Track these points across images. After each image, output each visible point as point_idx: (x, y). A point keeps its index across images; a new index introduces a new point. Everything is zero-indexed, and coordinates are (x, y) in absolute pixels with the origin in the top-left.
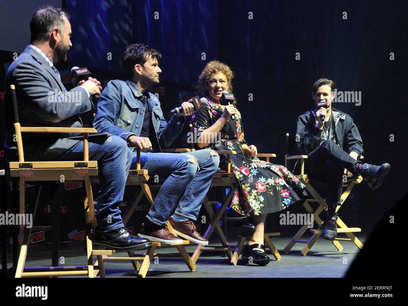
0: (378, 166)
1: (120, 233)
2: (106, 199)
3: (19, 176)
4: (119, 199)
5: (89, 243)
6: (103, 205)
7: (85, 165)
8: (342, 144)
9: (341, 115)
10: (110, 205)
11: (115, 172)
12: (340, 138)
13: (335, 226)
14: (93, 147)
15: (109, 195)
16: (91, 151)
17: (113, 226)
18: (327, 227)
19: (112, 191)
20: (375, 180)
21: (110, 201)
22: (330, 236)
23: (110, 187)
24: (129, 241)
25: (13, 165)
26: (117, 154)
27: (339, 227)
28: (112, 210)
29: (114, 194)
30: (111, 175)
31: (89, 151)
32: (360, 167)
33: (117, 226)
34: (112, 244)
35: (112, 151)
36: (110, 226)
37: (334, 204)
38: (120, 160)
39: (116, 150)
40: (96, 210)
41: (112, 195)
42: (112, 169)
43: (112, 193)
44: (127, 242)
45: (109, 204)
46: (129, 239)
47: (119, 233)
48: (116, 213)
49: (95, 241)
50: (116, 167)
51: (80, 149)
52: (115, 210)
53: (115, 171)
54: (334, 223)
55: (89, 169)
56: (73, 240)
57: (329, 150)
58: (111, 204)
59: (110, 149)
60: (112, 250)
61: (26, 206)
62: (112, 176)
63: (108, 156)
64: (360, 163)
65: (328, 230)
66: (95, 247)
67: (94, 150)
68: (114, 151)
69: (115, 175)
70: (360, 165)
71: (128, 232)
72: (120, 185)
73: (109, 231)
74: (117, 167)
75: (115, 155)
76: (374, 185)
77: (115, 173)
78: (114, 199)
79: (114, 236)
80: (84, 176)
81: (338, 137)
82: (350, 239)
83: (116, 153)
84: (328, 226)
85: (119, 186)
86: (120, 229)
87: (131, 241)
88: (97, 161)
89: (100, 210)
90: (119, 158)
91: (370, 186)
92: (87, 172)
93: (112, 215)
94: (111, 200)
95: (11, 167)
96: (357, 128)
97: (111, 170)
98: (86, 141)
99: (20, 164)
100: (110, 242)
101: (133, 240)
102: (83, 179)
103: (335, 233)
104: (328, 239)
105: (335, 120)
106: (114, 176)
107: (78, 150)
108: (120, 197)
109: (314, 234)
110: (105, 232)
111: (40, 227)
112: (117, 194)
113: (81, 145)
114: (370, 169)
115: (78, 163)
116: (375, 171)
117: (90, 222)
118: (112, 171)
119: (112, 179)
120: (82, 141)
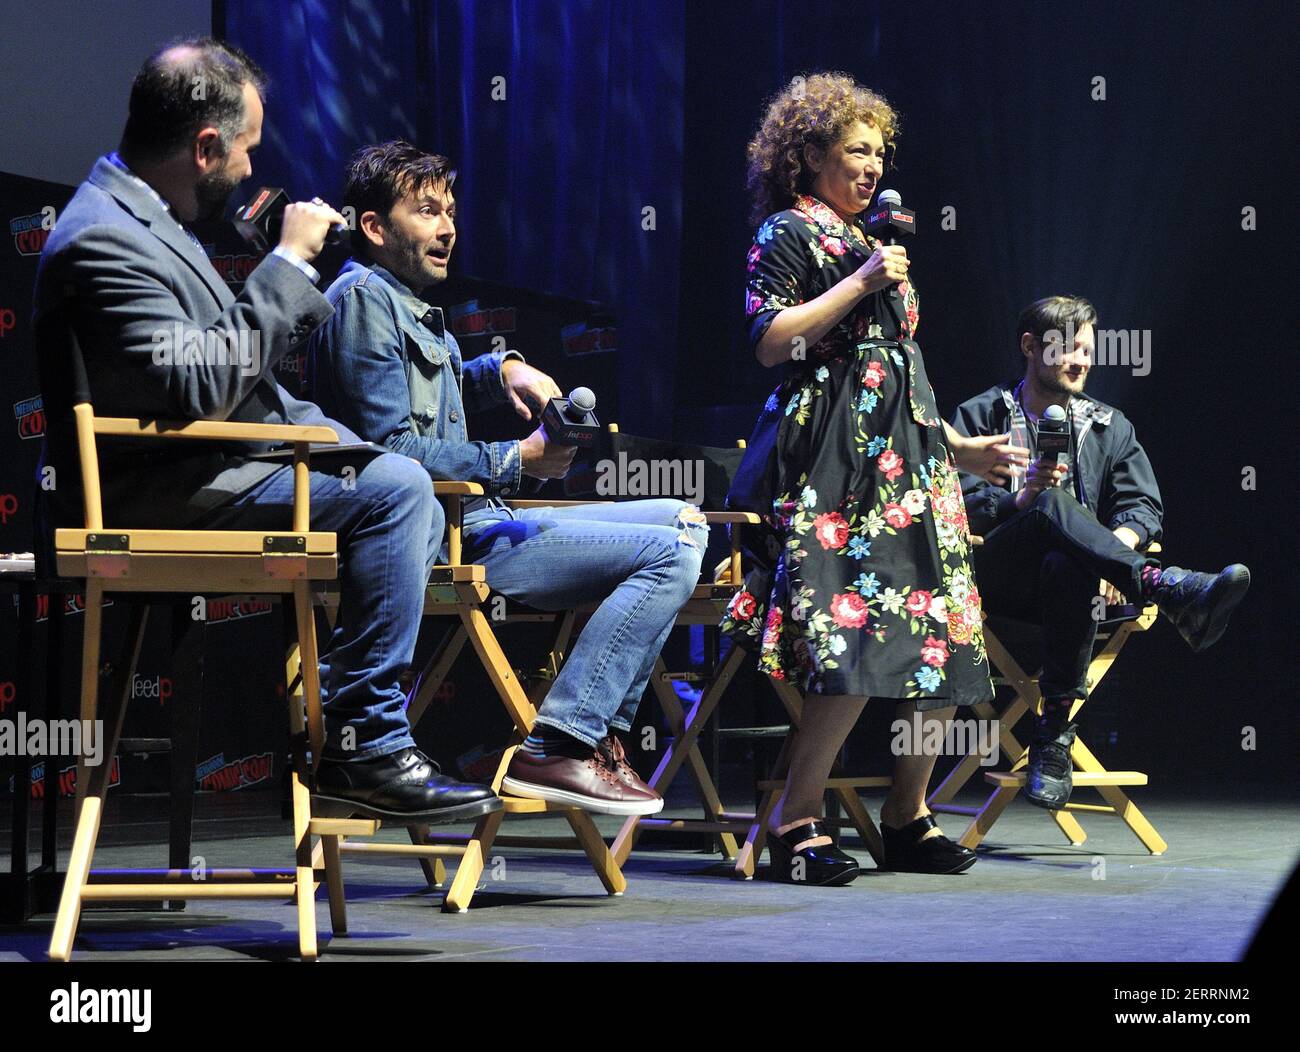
0: (1211, 575)
1: (402, 768)
2: (360, 656)
3: (84, 575)
4: (403, 656)
5: (301, 795)
6: (350, 675)
7: (297, 545)
8: (1095, 502)
9: (1096, 410)
10: (371, 675)
11: (393, 571)
12: (1090, 486)
13: (1064, 765)
14: (323, 487)
15: (370, 642)
16: (317, 500)
17: (380, 744)
18: (1041, 766)
19: (381, 631)
20: (1201, 619)
21: (373, 663)
22: (1051, 797)
23: (375, 619)
24: (431, 792)
25: (68, 539)
26: (400, 513)
27: (1077, 768)
28: (378, 692)
29: (387, 639)
30: (379, 578)
31: (310, 501)
32: (1156, 576)
33: (391, 743)
34: (375, 801)
35: (386, 503)
36: (370, 743)
37: (1065, 695)
38: (408, 533)
39: (397, 499)
40: (325, 693)
41: (378, 645)
42: (383, 561)
43: (379, 637)
44: (422, 796)
45: (368, 673)
46: (430, 785)
47: (398, 767)
48: (391, 702)
49: (318, 789)
50: (394, 552)
51: (282, 493)
52: (387, 692)
53: (390, 565)
54: (1064, 753)
55: (308, 559)
56: (211, 787)
57: (1056, 519)
58: (375, 671)
59: (377, 494)
60: (373, 821)
61: (101, 672)
62: (381, 583)
63: (371, 516)
64: (1155, 566)
65: (1045, 777)
66: (318, 809)
67: (328, 496)
68: (390, 504)
69: (392, 579)
70: (1154, 572)
71: (428, 763)
72: (405, 611)
73: (368, 758)
74: (400, 554)
75: (394, 516)
76: (1199, 635)
77: (390, 575)
78: (385, 656)
79: (382, 774)
80: (293, 581)
81: (1084, 479)
82: (1111, 809)
83: (397, 509)
84: (1044, 765)
85: (402, 617)
86: (400, 753)
87: (438, 794)
88: (335, 534)
89: (341, 690)
90: (405, 526)
91: (1187, 639)
92: (304, 569)
93: (376, 706)
94: (377, 660)
95: (60, 543)
96: (1145, 455)
97: (378, 563)
98: (303, 468)
99: (89, 537)
100: (367, 795)
101: (442, 789)
102: (287, 589)
103: (1067, 786)
104: (1043, 804)
105: (1077, 426)
106: (389, 584)
107: (277, 496)
108: (404, 651)
109: (999, 789)
110: (352, 760)
111: (136, 739)
112: (395, 640)
113: (284, 480)
114: (1186, 585)
115: (275, 538)
116: (1201, 590)
117: (304, 729)
118: (381, 567)
119: (381, 592)
120: (290, 466)
